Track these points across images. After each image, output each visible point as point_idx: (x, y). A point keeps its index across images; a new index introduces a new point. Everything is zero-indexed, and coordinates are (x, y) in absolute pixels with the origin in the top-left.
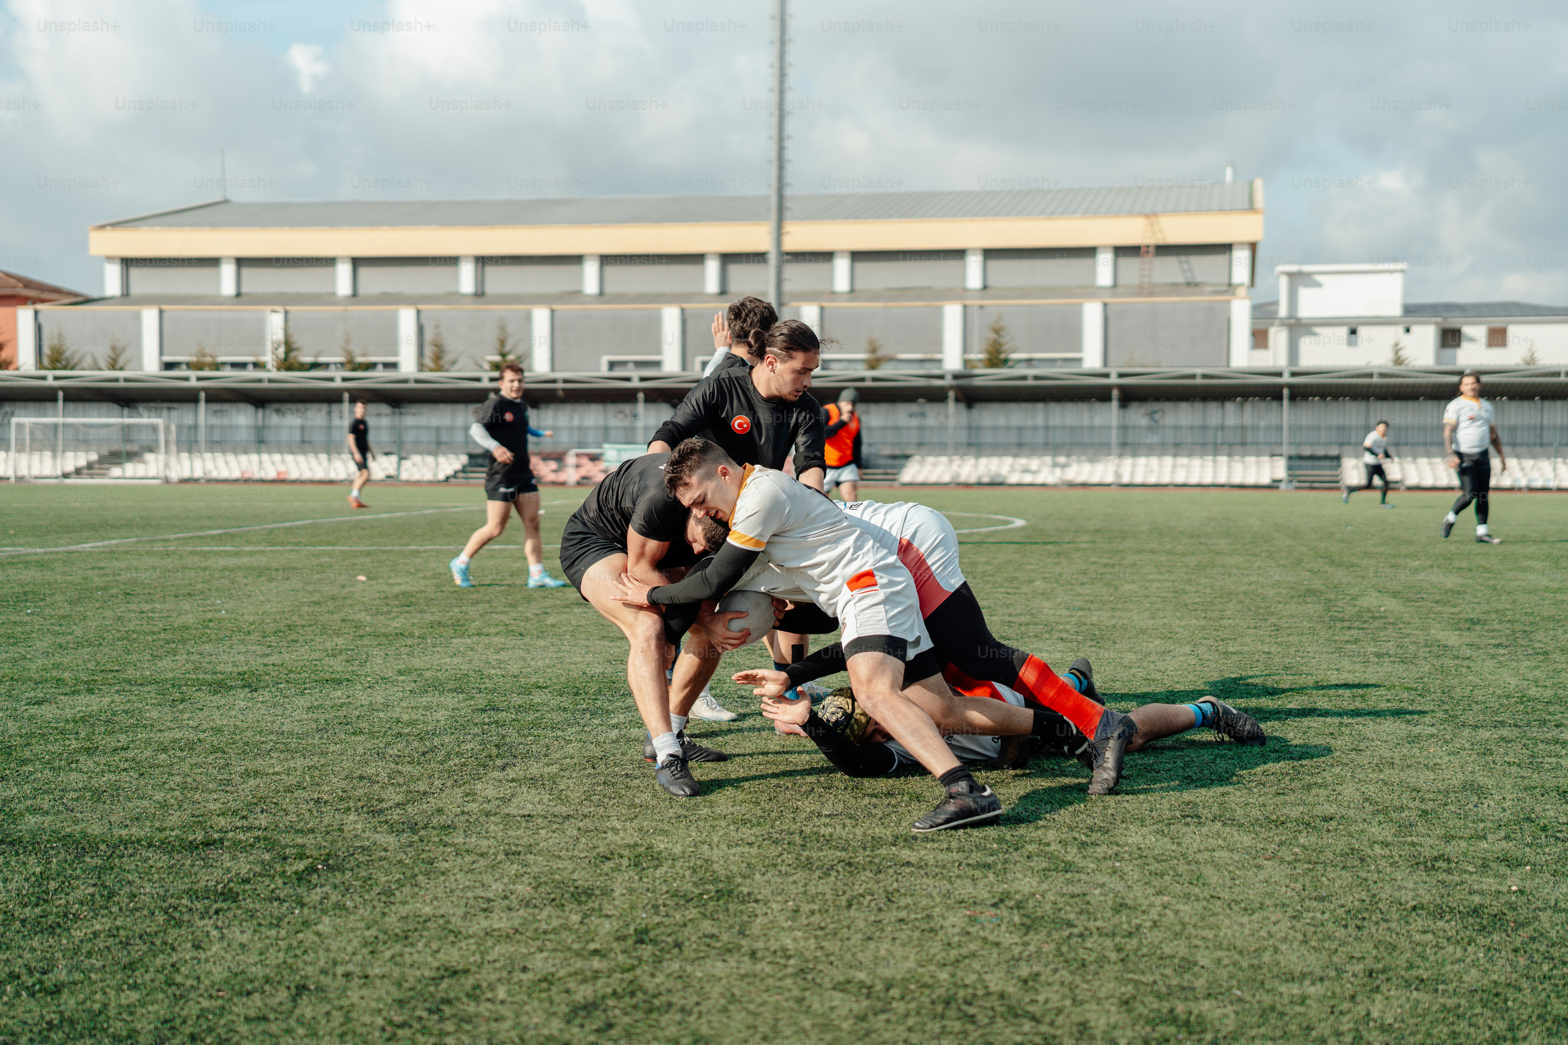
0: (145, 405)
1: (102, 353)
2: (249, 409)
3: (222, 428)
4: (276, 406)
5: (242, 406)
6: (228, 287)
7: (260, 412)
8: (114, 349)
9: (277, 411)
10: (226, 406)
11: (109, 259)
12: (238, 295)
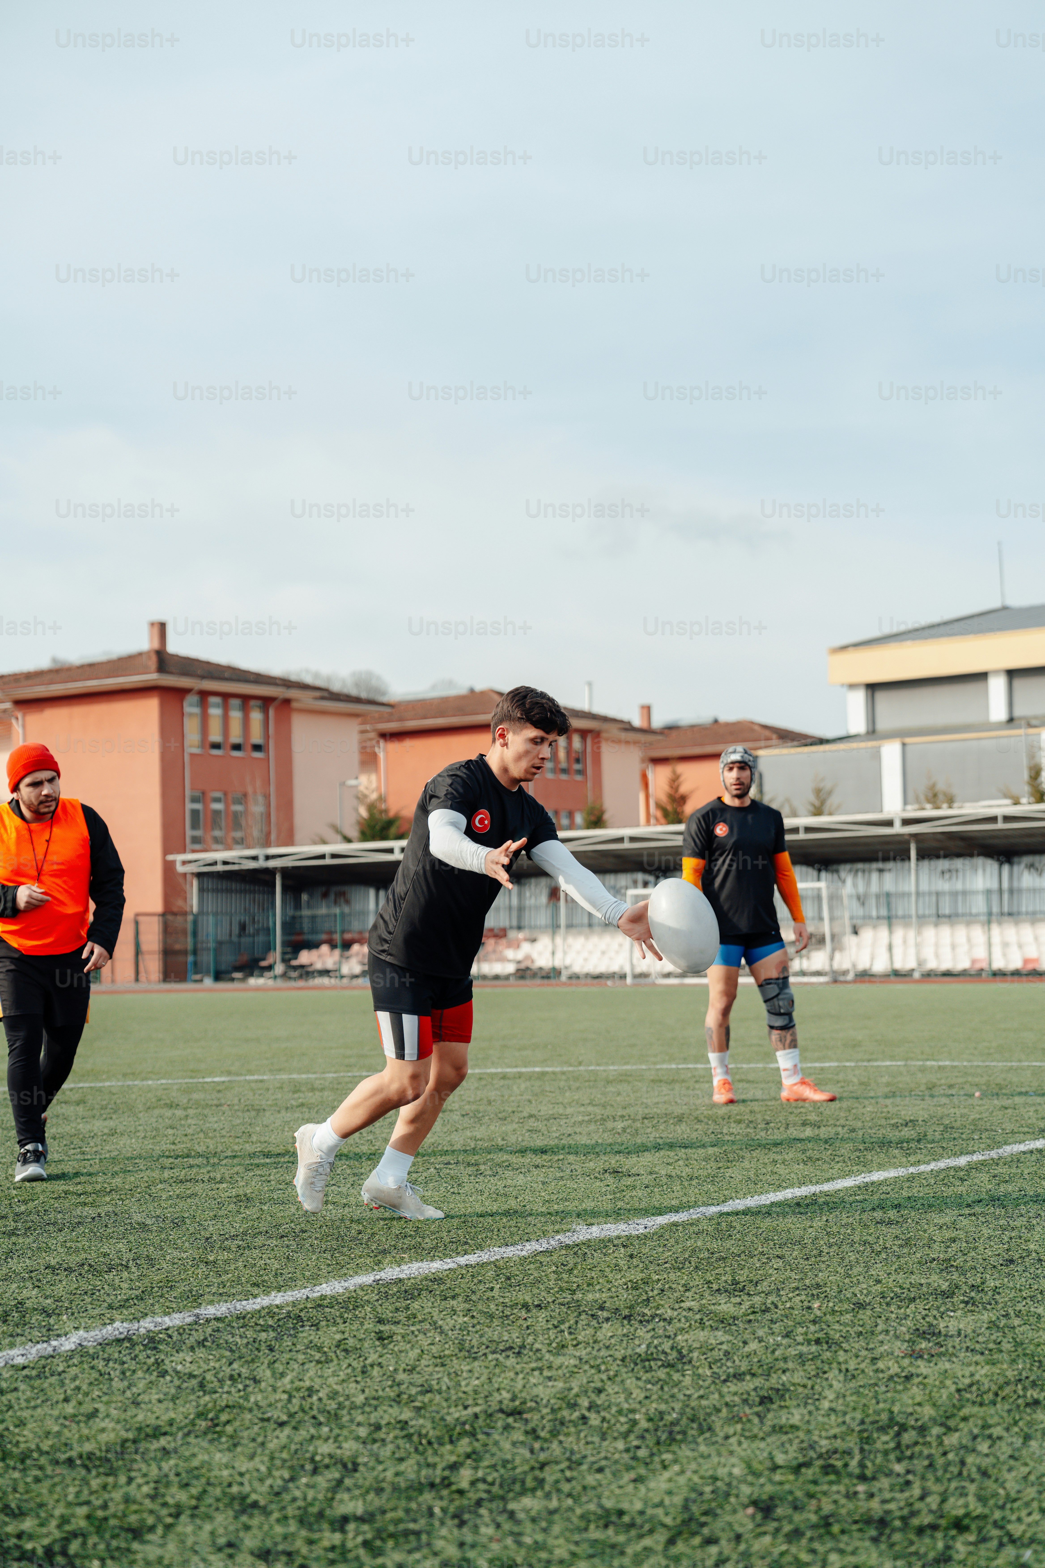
0: (848, 866)
1: (805, 797)
2: (991, 865)
3: (954, 894)
4: (1027, 860)
5: (980, 861)
6: (998, 711)
7: (1006, 868)
8: (818, 792)
9: (1031, 866)
10: (958, 863)
11: (852, 686)
12: (1011, 720)
